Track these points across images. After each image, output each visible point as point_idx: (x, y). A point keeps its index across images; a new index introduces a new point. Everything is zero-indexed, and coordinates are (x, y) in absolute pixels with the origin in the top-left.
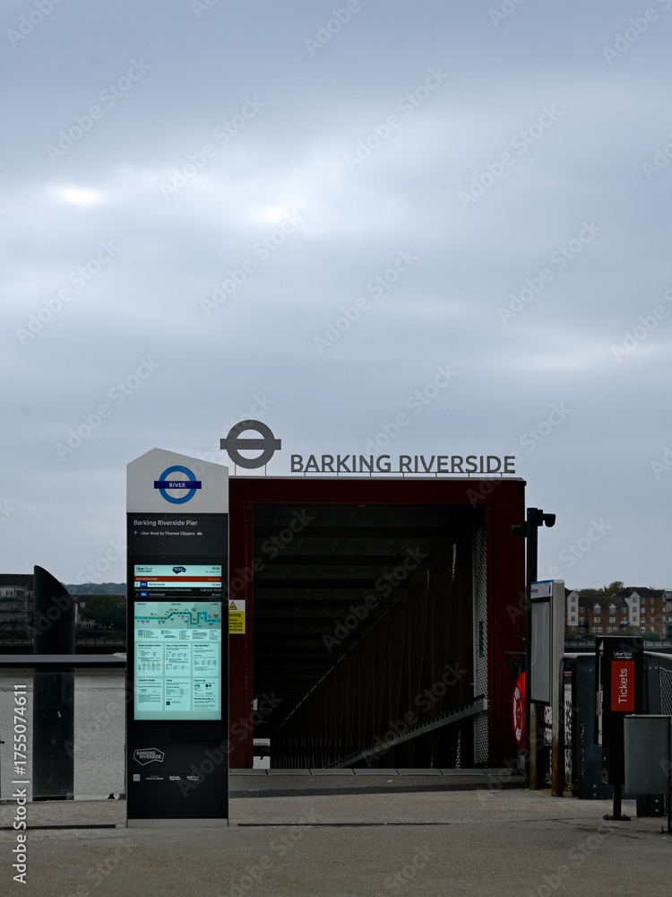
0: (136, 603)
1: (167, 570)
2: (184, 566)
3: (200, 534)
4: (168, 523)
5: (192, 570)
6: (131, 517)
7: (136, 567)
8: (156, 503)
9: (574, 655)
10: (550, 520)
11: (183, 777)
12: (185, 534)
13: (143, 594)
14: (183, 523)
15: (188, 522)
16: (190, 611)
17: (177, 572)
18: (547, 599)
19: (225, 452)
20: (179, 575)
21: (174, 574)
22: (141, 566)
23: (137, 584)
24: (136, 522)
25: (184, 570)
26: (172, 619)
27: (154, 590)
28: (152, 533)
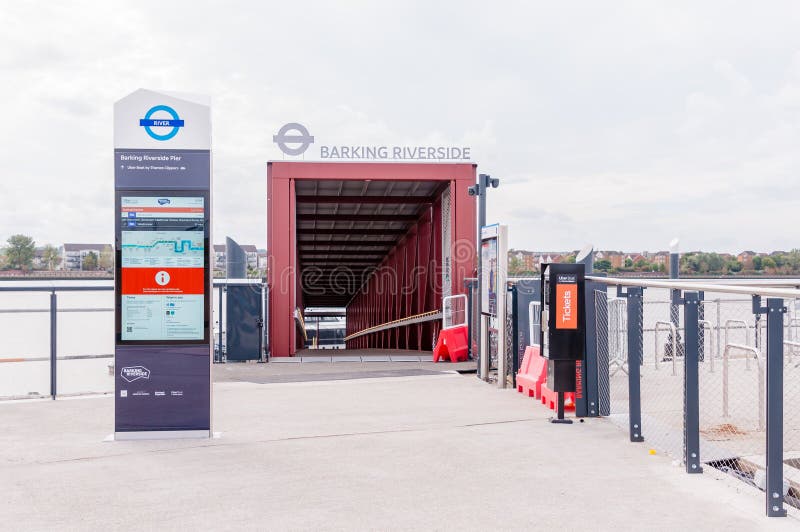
0: (123, 232)
1: (152, 202)
2: (169, 198)
3: (183, 168)
4: (153, 159)
5: (176, 202)
6: (118, 152)
7: (123, 198)
8: (142, 140)
9: (515, 280)
10: (495, 183)
11: (168, 392)
12: (169, 168)
13: (132, 224)
14: (167, 159)
15: (172, 158)
16: (175, 240)
17: (162, 204)
18: (495, 238)
19: (276, 144)
20: (163, 206)
21: (159, 206)
22: (128, 198)
23: (125, 215)
24: (123, 158)
25: (169, 202)
26: (158, 248)
27: (141, 220)
28: (138, 168)
